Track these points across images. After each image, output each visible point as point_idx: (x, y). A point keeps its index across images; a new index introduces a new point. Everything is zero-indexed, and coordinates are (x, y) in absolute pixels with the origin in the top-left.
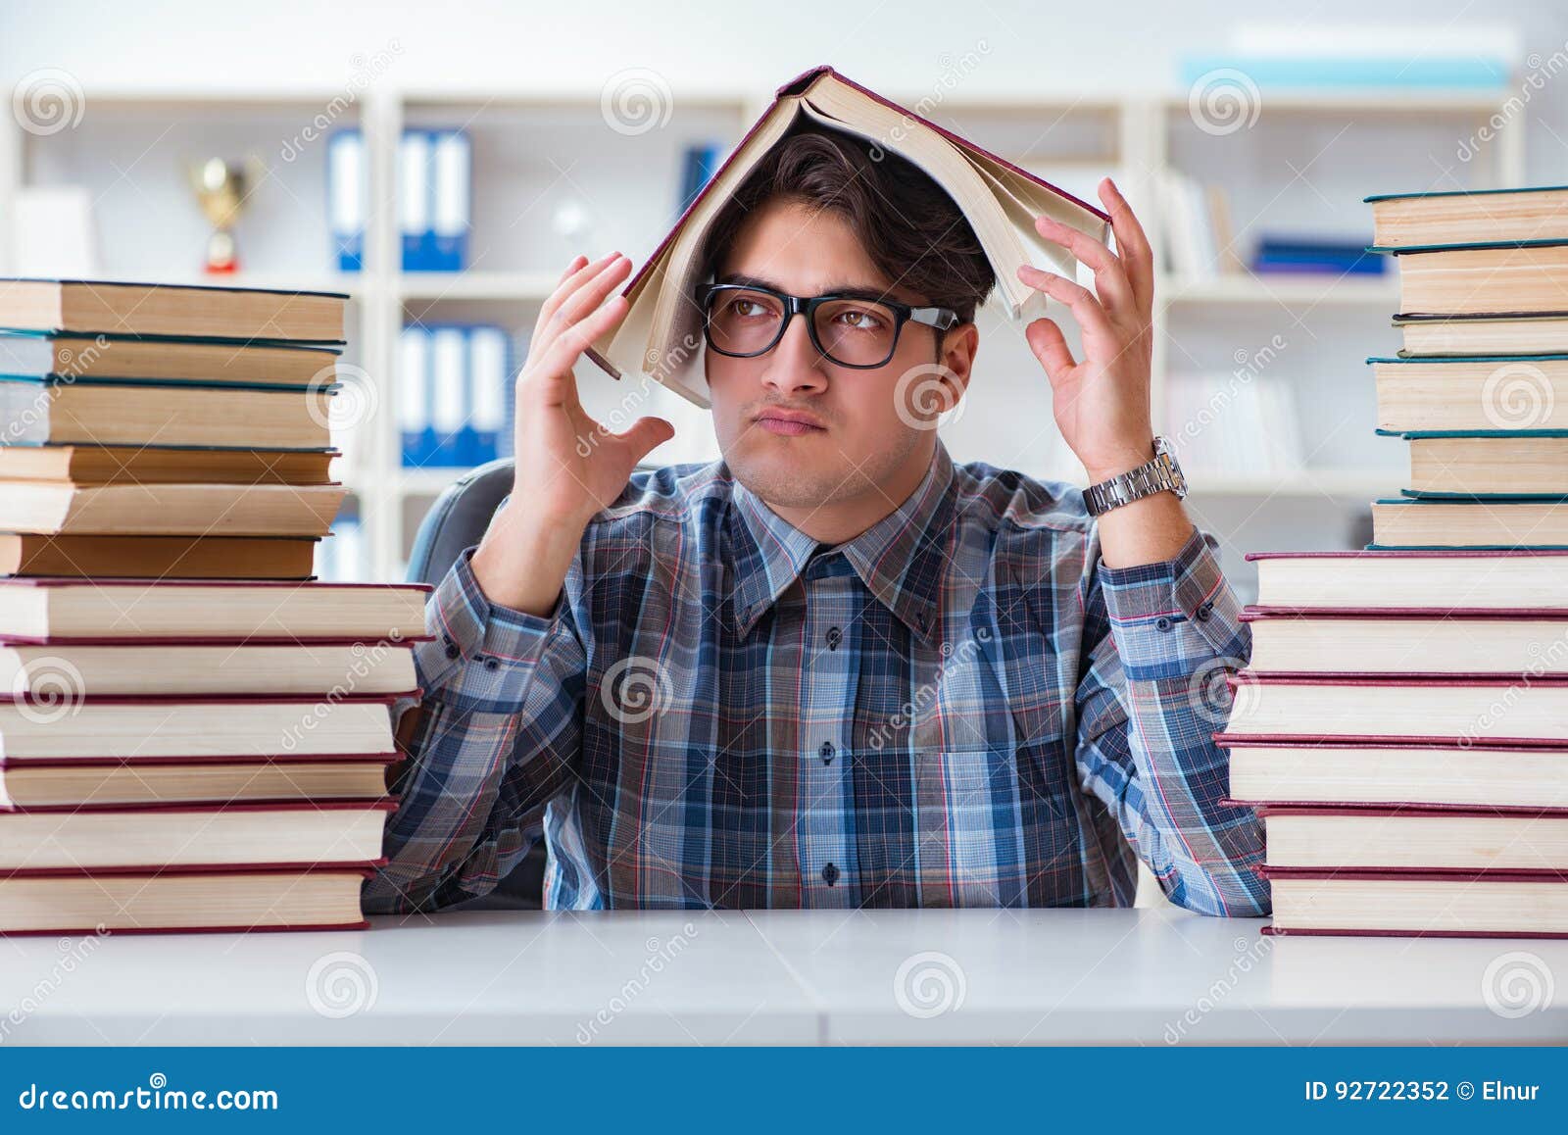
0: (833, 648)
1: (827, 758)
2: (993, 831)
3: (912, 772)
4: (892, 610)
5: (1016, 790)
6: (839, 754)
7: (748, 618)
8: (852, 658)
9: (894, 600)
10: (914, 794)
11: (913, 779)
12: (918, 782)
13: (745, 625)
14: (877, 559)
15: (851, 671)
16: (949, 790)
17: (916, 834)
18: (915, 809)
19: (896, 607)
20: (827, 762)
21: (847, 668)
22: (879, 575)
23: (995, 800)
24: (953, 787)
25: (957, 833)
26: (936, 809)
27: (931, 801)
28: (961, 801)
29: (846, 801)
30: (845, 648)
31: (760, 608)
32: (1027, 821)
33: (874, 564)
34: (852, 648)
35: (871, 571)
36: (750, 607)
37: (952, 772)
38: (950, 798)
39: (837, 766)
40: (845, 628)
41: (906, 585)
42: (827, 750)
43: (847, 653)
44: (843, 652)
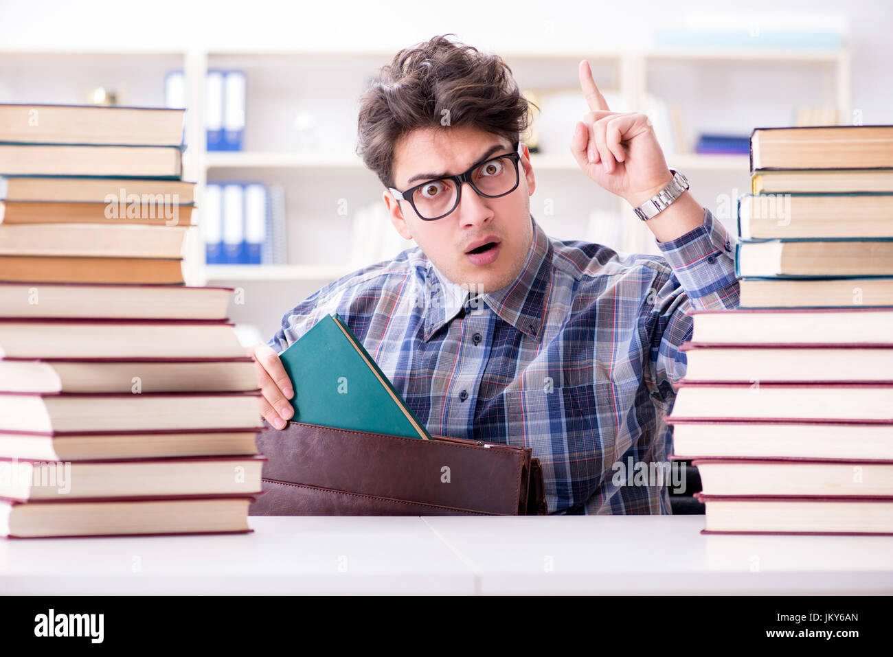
0: (476, 345)
1: (463, 398)
2: (550, 435)
3: (505, 403)
4: (514, 325)
5: (563, 411)
6: (470, 397)
7: (431, 330)
8: (486, 351)
9: (515, 321)
10: (506, 415)
11: (505, 407)
12: (508, 409)
13: (429, 333)
14: (503, 300)
15: (485, 357)
16: (526, 412)
17: (507, 437)
18: (506, 424)
19: (517, 324)
20: (463, 400)
21: (483, 356)
22: (505, 308)
23: (551, 417)
24: (528, 409)
25: (530, 436)
26: (518, 424)
27: (515, 419)
28: (533, 418)
29: (469, 421)
30: (482, 345)
31: (438, 325)
32: (569, 429)
33: (501, 303)
34: (487, 346)
35: (500, 307)
36: (433, 325)
37: (527, 402)
38: (526, 416)
39: (467, 404)
40: (484, 334)
41: (523, 312)
42: (463, 396)
43: (484, 348)
44: (481, 347)
